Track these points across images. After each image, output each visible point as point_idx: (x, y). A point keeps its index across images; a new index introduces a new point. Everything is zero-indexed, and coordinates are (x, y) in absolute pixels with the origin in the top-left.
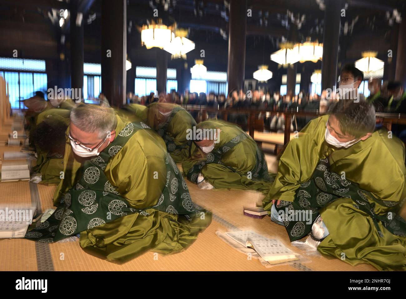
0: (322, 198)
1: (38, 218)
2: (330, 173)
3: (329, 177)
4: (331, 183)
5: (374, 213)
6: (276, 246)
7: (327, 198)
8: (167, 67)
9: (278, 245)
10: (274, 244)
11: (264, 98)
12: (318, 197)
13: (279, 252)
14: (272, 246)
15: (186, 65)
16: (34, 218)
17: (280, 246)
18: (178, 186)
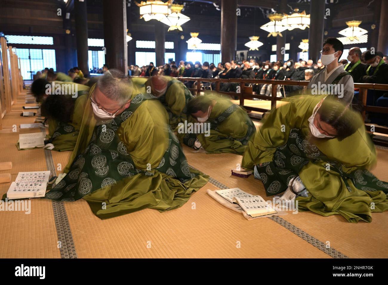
0: (295, 161)
1: (53, 181)
2: (301, 140)
3: (301, 143)
4: (303, 149)
5: (342, 172)
6: (258, 202)
7: (299, 160)
8: (165, 40)
9: (260, 201)
10: (256, 200)
11: (254, 68)
12: (292, 159)
13: (260, 207)
14: (254, 201)
15: (182, 38)
16: (50, 181)
17: (261, 201)
18: (178, 153)
